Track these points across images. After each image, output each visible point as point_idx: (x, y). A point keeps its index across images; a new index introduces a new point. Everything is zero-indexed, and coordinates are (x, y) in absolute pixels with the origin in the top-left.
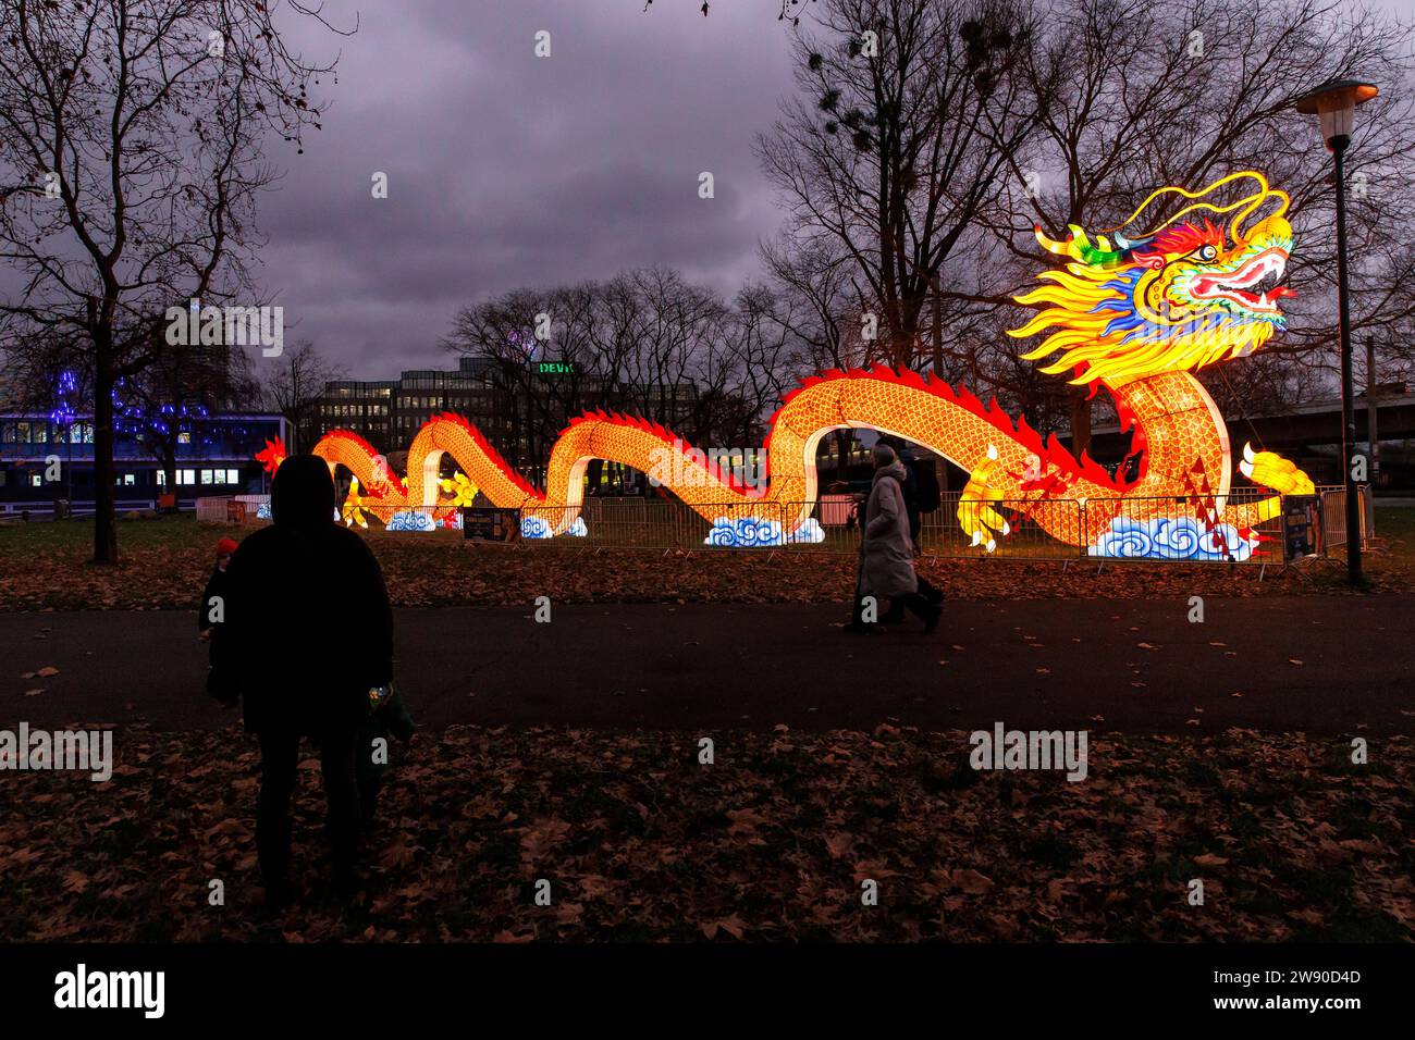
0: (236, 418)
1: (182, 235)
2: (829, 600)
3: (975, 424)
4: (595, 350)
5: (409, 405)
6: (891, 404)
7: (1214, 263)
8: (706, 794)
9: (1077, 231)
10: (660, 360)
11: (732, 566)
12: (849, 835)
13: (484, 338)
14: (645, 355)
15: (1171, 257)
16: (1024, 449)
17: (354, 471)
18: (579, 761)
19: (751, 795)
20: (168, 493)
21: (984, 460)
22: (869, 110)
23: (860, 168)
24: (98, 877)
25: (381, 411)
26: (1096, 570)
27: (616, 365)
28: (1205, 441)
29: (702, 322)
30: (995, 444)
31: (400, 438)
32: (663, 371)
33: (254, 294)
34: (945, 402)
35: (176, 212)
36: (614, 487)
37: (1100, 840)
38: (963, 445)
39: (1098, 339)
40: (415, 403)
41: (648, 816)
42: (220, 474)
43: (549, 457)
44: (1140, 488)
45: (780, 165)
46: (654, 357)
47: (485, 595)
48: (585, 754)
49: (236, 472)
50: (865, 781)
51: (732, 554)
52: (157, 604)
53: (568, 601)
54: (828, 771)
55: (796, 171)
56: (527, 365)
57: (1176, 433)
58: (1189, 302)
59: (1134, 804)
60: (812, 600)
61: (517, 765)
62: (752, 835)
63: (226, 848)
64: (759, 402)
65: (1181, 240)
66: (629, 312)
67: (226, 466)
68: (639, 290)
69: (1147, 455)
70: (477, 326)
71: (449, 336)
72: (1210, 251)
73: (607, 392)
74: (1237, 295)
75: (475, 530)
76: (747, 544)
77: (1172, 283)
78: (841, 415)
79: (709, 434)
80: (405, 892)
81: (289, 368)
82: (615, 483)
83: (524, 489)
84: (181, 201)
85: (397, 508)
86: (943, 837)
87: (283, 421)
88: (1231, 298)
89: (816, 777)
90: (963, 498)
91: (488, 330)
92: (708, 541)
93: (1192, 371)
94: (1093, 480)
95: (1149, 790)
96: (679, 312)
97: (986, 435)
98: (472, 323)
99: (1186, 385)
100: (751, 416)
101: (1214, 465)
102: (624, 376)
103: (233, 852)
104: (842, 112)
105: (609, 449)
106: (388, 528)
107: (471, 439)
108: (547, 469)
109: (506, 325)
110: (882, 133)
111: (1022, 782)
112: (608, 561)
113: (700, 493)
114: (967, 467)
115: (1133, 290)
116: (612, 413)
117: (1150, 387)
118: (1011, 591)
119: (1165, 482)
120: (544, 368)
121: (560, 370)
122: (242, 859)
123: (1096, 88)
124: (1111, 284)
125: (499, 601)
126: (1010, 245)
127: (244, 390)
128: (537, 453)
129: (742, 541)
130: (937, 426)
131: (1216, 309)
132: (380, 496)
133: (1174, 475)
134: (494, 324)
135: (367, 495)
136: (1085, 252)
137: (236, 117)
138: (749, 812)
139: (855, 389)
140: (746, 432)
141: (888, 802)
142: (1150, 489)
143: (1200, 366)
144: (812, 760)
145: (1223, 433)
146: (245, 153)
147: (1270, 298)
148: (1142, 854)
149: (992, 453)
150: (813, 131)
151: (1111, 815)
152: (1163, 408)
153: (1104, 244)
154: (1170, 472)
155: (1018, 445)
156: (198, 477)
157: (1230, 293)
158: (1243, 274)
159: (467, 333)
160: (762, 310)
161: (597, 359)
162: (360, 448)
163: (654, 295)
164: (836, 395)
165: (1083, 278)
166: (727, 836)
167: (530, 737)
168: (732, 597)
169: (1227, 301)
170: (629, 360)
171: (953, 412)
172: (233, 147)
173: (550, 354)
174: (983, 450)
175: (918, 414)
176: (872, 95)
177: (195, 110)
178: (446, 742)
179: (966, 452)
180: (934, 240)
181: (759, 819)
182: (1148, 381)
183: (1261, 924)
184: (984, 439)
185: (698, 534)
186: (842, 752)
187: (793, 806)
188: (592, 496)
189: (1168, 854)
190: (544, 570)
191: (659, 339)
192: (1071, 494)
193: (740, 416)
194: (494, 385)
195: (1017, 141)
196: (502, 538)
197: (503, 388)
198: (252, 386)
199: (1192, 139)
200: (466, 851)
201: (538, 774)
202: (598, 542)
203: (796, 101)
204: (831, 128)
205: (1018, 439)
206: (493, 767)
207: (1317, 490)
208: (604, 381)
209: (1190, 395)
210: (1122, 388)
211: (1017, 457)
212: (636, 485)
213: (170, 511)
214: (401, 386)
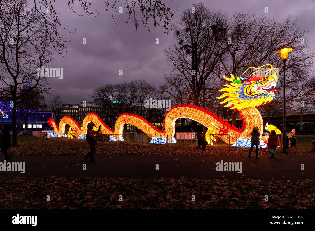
0: (42, 113)
1: (32, 72)
2: (175, 155)
3: (209, 117)
4: (126, 98)
5: (82, 110)
6: (191, 113)
7: (261, 84)
8: (145, 188)
9: (232, 76)
10: (141, 101)
11: (155, 148)
12: (171, 195)
13: (100, 95)
14: (138, 100)
15: (252, 82)
16: (220, 123)
17: (70, 125)
18: (121, 183)
19: (154, 189)
20: (26, 130)
21: (211, 125)
22: (190, 45)
23: (188, 58)
24: (31, 201)
25: (75, 111)
26: (233, 149)
27: (131, 102)
28: (258, 122)
29: (151, 92)
30: (214, 122)
31: (80, 118)
32: (142, 103)
33: (49, 86)
34: (203, 112)
35: (31, 67)
36: (130, 130)
37: (216, 196)
38: (207, 122)
39: (236, 99)
40: (84, 110)
41: (134, 192)
42: (38, 126)
43: (115, 123)
44: (244, 132)
45: (169, 57)
46: (140, 100)
47: (101, 153)
48: (123, 182)
49: (42, 125)
50: (175, 187)
51: (156, 145)
52: (29, 154)
53: (119, 155)
54: (169, 185)
55: (173, 58)
56: (110, 102)
57: (252, 120)
58: (255, 92)
59: (224, 190)
60: (171, 155)
61: (109, 184)
62: (153, 195)
63: (54, 197)
64: (164, 111)
65: (254, 78)
66: (134, 90)
67: (39, 124)
68: (137, 85)
69: (246, 125)
70: (99, 92)
71: (92, 94)
72: (260, 81)
73: (129, 108)
74: (266, 91)
75: (98, 139)
76: (159, 143)
77: (252, 88)
78: (180, 115)
79: (152, 118)
80: (89, 203)
81: (54, 101)
82: (130, 129)
83: (109, 130)
84: (32, 64)
85: (80, 134)
86: (188, 195)
87: (53, 113)
88: (264, 91)
89: (166, 186)
90: (207, 133)
91: (101, 93)
92: (151, 142)
93: (256, 107)
94: (234, 130)
95: (228, 188)
96: (146, 90)
97: (212, 120)
98: (97, 91)
99: (254, 110)
100: (162, 114)
101: (260, 127)
102: (133, 105)
103: (56, 197)
104: (184, 45)
105: (129, 121)
106: (78, 139)
107: (97, 119)
108: (115, 126)
109: (105, 92)
110: (193, 50)
111: (205, 187)
112: (128, 146)
113: (149, 132)
114: (208, 127)
115: (244, 89)
116: (129, 113)
117: (247, 110)
118: (214, 153)
119: (249, 131)
120: (114, 102)
121: (118, 103)
122: (58, 199)
123: (240, 42)
124: (239, 87)
125: (104, 154)
126: (219, 78)
127: (44, 106)
128: (112, 122)
129: (158, 142)
130: (201, 118)
131: (261, 94)
132: (76, 131)
133: (251, 129)
134: (103, 92)
135: (73, 131)
136: (234, 80)
137: (44, 45)
138: (153, 191)
139: (184, 109)
140: (161, 118)
141: (179, 190)
142: (246, 132)
143: (258, 106)
144: (166, 183)
145: (262, 120)
146: (46, 54)
147: (272, 92)
148: (223, 198)
149: (213, 124)
150: (177, 49)
151: (219, 192)
152: (249, 115)
153: (238, 79)
154: (250, 129)
155: (219, 122)
156: (33, 126)
157: (264, 90)
158: (267, 86)
159: (96, 94)
160: (165, 90)
161: (127, 100)
162: (71, 120)
163: (140, 86)
164: (179, 110)
165: (233, 86)
166: (148, 195)
167: (112, 179)
168: (154, 154)
169: (263, 92)
170: (134, 101)
171: (205, 115)
172: (44, 52)
173: (116, 99)
174: (211, 123)
175: (197, 115)
176: (191, 41)
177: (35, 44)
178: (95, 180)
179: (207, 123)
180: (204, 75)
181: (155, 192)
182: (246, 109)
183: (240, 208)
184: (211, 121)
185: (148, 141)
186: (172, 182)
187: (161, 190)
188: (125, 132)
189: (227, 198)
190: (114, 148)
191: (141, 96)
192: (229, 133)
193: (160, 114)
194: (102, 106)
195: (223, 53)
196: (104, 141)
197: (105, 107)
198: (45, 105)
199: (262, 54)
200: (100, 197)
201: (114, 185)
202: (126, 142)
203: (173, 42)
204: (181, 49)
205: (219, 121)
206: (105, 184)
207: (281, 133)
208: (128, 106)
209: (255, 112)
210: (241, 110)
211: (218, 125)
212: (135, 129)
213: (27, 134)
214: (80, 106)
